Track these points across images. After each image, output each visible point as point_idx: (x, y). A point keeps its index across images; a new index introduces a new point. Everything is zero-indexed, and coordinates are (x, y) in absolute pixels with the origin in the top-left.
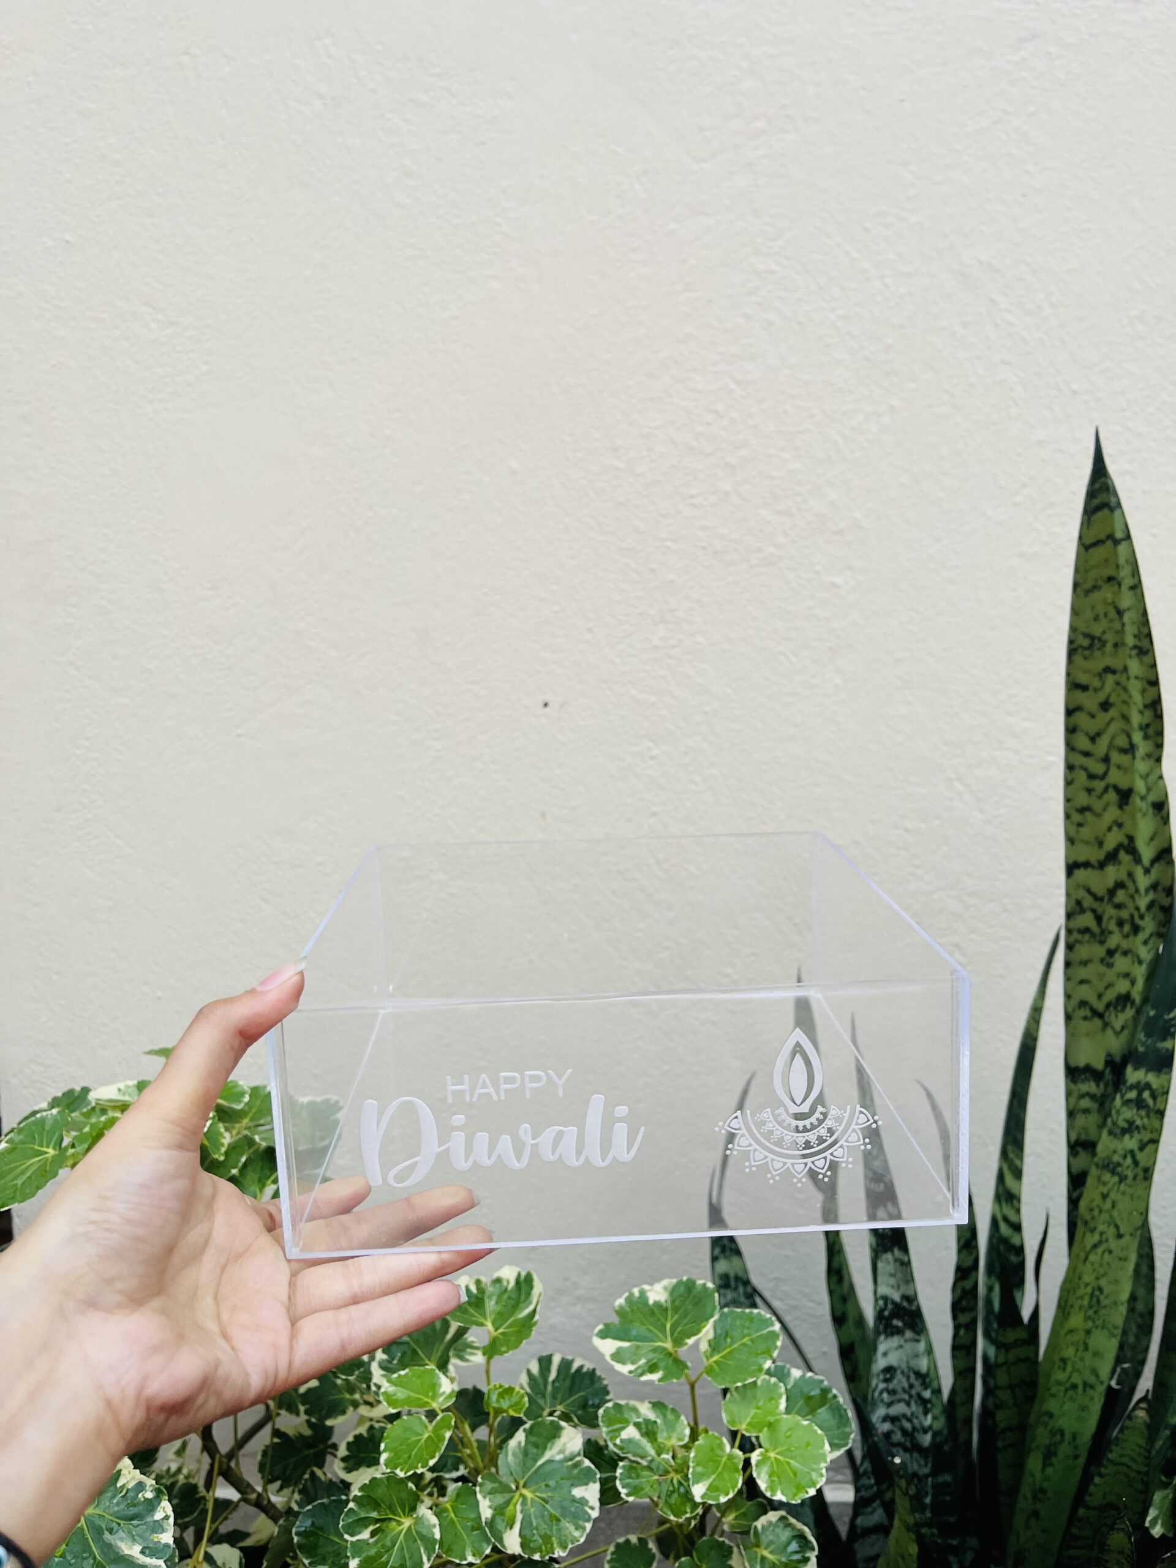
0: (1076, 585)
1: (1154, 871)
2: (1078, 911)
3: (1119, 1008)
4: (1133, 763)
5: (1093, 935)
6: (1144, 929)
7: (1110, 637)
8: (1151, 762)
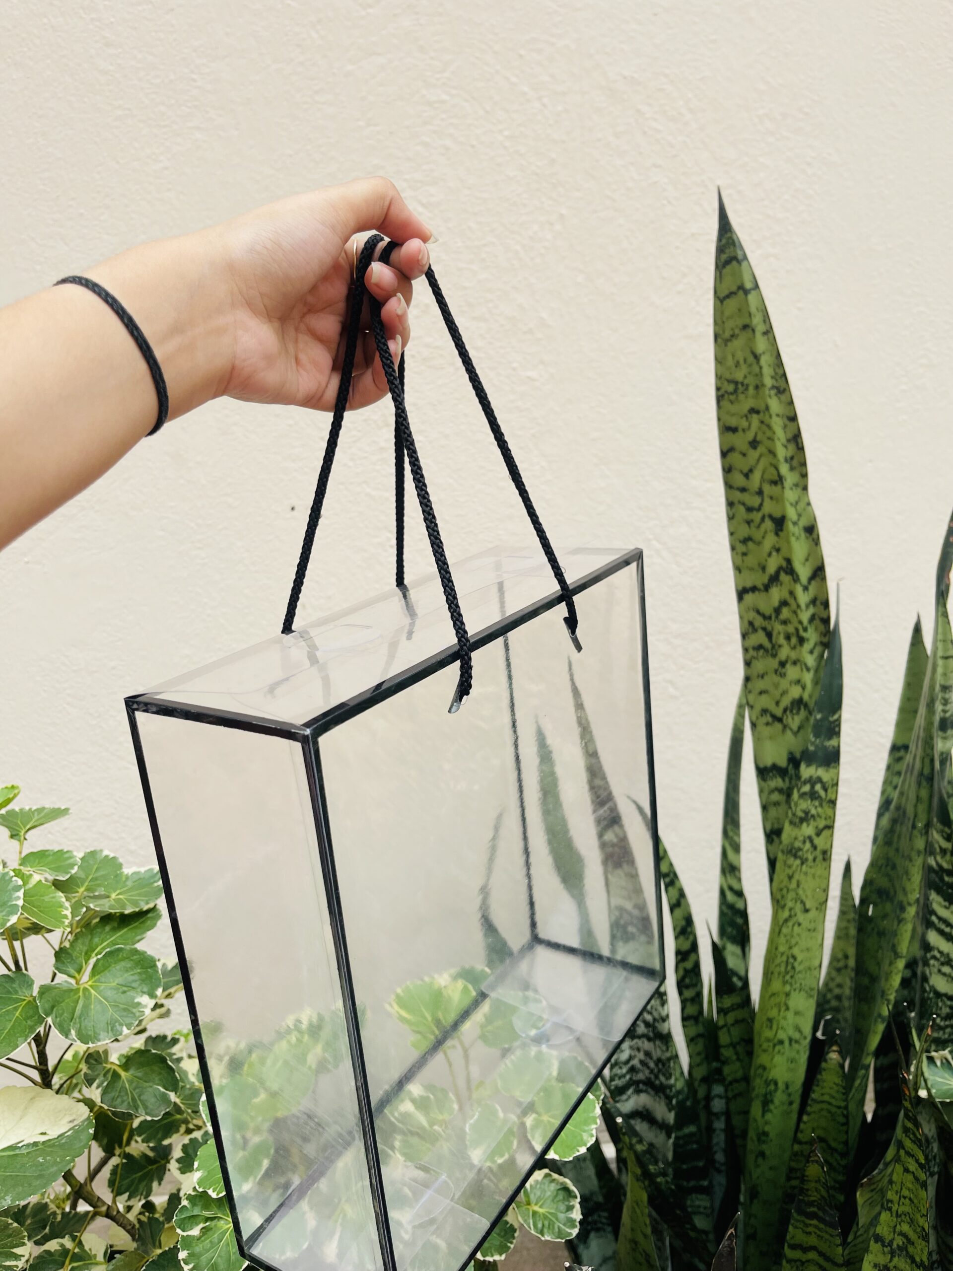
0: (716, 337)
1: (811, 588)
2: (750, 630)
3: (794, 711)
4: (783, 492)
5: (766, 650)
6: (808, 640)
7: (750, 381)
8: (799, 490)
